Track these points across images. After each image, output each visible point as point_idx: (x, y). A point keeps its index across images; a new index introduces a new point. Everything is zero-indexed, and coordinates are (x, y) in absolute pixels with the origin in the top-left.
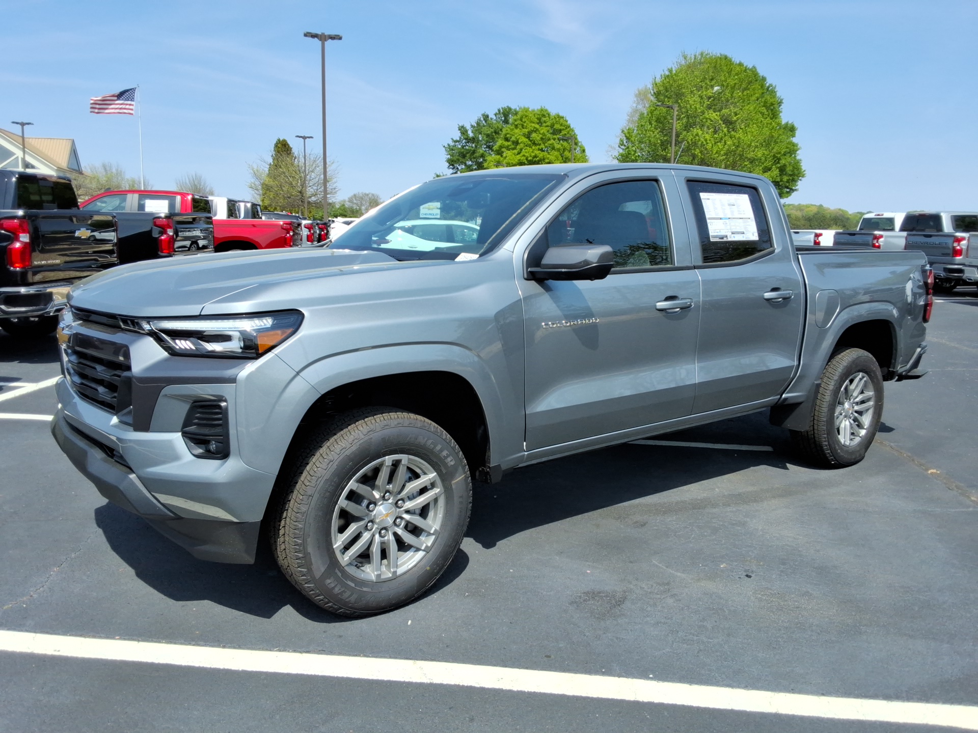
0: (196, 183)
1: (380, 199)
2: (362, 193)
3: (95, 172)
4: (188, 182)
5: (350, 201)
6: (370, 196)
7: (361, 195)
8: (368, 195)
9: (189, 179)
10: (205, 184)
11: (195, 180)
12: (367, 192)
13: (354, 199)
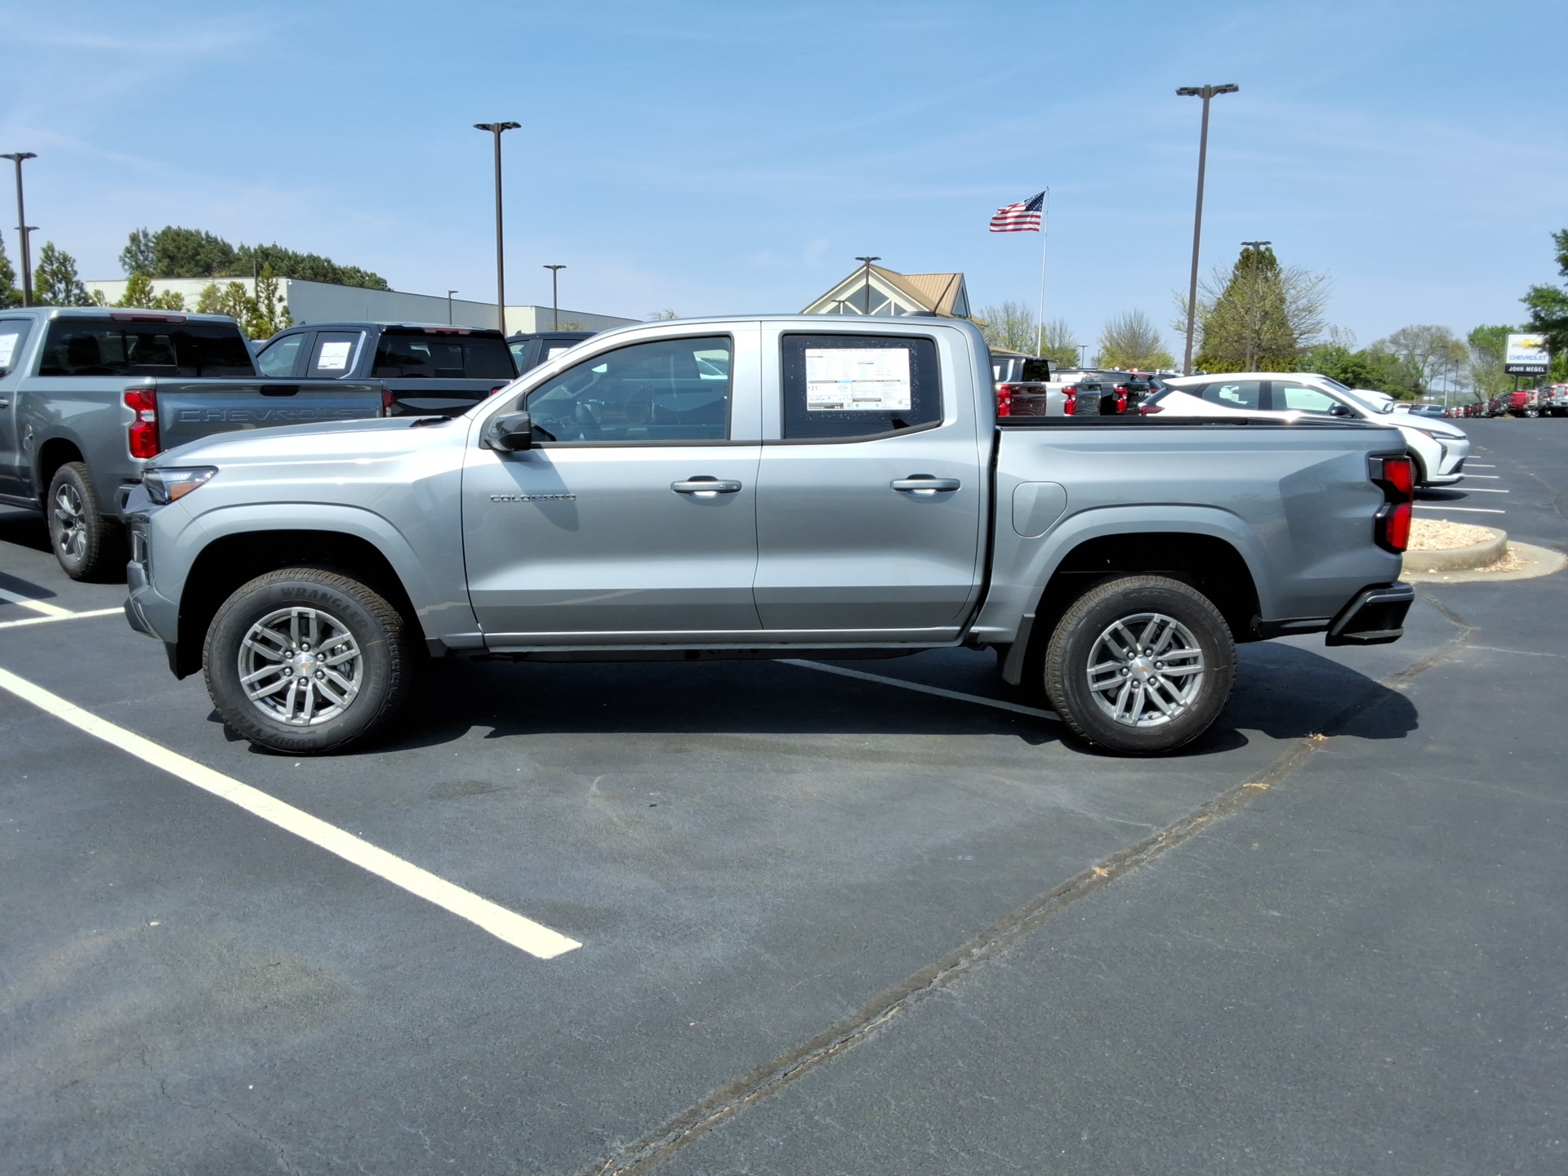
0: (1135, 326)
1: (1452, 335)
2: (1418, 326)
3: (993, 318)
4: (1122, 325)
5: (1394, 341)
6: (1433, 330)
7: (1416, 330)
8: (1429, 329)
9: (1124, 319)
10: (1147, 325)
11: (1133, 318)
12: (1428, 324)
13: (1402, 338)
